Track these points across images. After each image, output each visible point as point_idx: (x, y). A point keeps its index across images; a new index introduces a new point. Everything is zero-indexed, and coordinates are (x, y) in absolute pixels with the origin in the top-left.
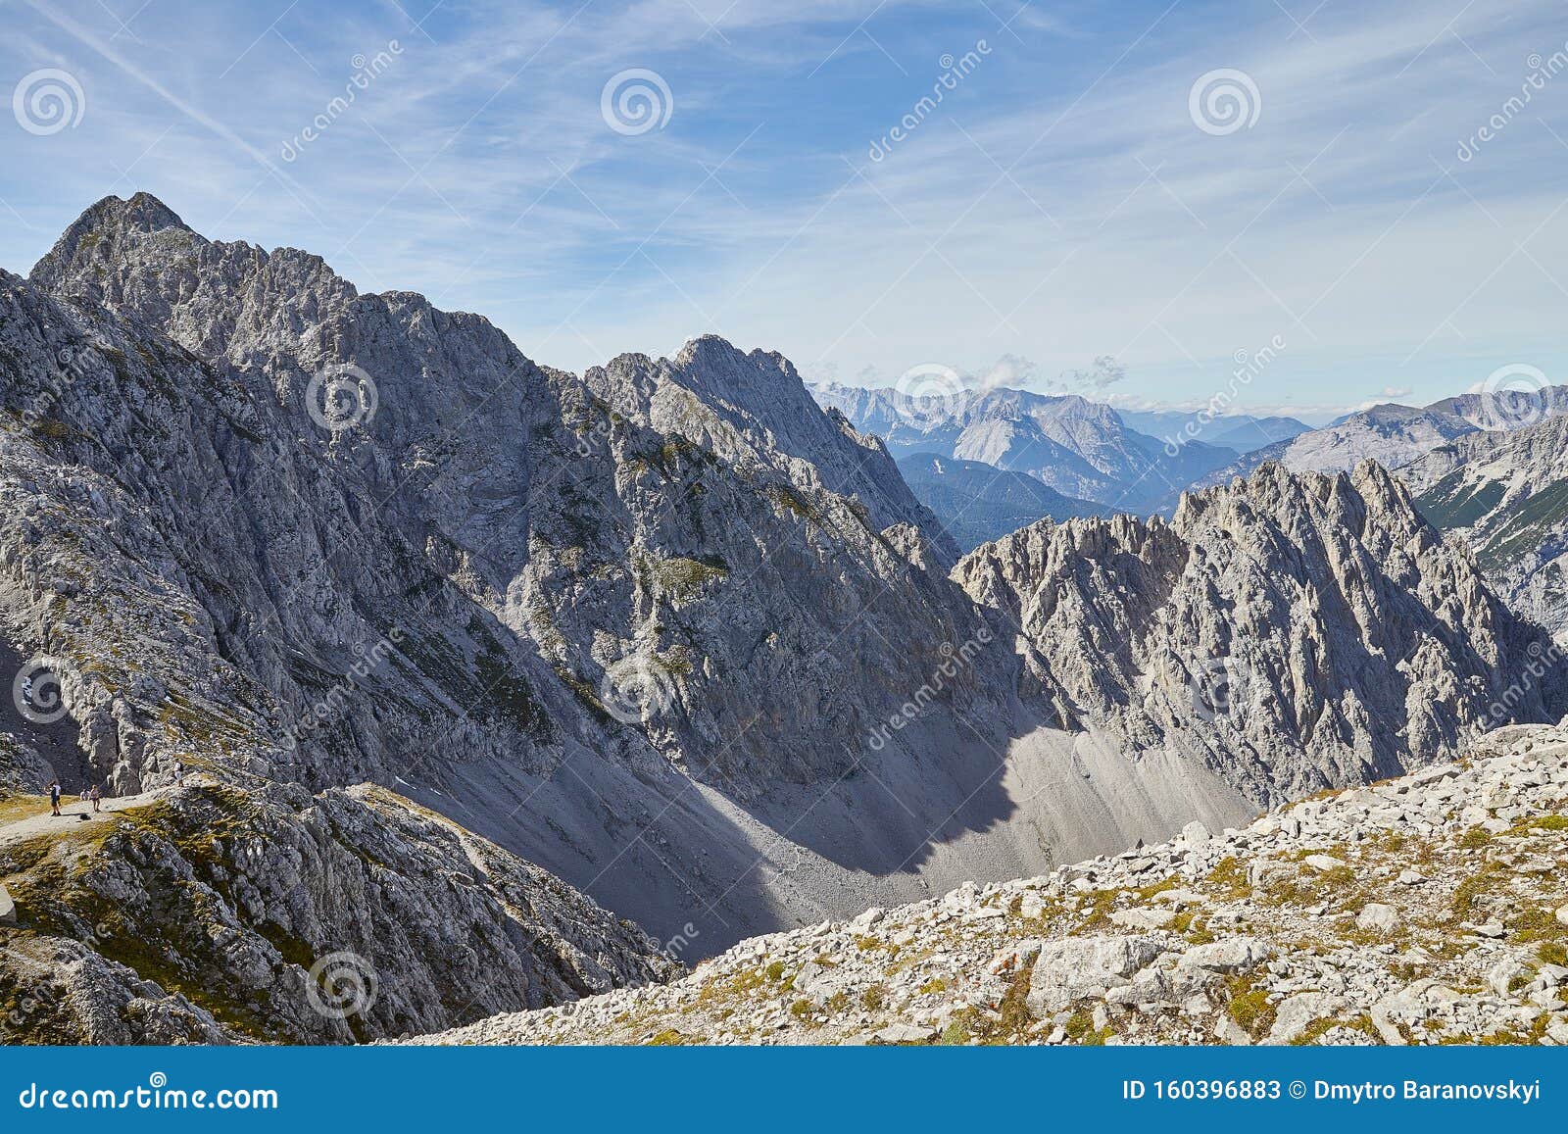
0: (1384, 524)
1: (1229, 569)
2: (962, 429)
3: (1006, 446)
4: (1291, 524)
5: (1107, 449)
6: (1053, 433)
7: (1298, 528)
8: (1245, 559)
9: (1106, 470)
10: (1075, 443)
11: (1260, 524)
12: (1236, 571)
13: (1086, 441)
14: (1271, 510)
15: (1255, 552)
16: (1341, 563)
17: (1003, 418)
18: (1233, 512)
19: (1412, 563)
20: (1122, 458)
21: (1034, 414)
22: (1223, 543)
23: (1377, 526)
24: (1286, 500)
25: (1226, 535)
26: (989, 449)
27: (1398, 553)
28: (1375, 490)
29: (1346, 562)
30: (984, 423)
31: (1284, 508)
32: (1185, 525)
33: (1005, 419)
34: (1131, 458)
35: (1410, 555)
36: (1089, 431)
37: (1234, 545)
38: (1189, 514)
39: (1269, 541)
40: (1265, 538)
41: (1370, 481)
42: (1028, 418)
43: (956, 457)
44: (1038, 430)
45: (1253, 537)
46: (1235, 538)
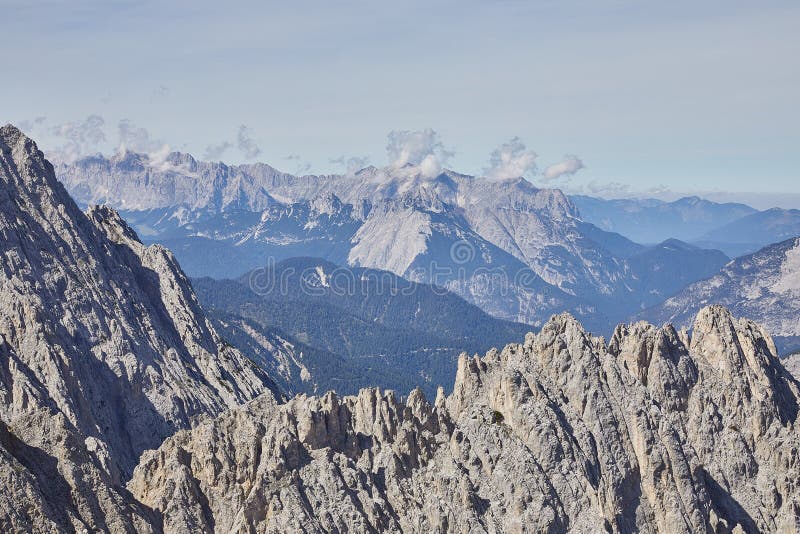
0: (717, 396)
1: (500, 465)
2: (360, 223)
3: (419, 247)
4: (585, 402)
5: (557, 251)
6: (486, 229)
7: (593, 405)
8: (520, 451)
9: (556, 280)
10: (515, 244)
11: (538, 404)
12: (510, 468)
13: (529, 242)
14: (561, 381)
15: (532, 440)
16: (649, 452)
17: (416, 208)
18: (506, 386)
19: (749, 448)
20: (578, 265)
21: (460, 201)
22: (492, 429)
23: (709, 400)
24: (579, 368)
25: (498, 417)
26: (396, 251)
27: (734, 434)
28: (720, 348)
29: (654, 452)
30: (391, 214)
31: (576, 380)
32: (463, 399)
33: (421, 209)
34: (589, 264)
35: (747, 438)
36: (533, 224)
37: (507, 432)
38: (469, 386)
39: (552, 426)
40: (546, 423)
41: (713, 336)
42: (449, 207)
43: (351, 261)
44: (466, 226)
45: (531, 421)
46: (509, 421)
